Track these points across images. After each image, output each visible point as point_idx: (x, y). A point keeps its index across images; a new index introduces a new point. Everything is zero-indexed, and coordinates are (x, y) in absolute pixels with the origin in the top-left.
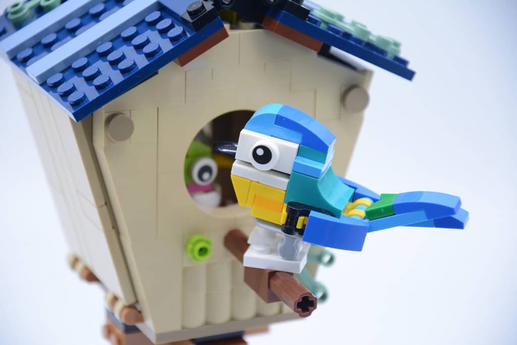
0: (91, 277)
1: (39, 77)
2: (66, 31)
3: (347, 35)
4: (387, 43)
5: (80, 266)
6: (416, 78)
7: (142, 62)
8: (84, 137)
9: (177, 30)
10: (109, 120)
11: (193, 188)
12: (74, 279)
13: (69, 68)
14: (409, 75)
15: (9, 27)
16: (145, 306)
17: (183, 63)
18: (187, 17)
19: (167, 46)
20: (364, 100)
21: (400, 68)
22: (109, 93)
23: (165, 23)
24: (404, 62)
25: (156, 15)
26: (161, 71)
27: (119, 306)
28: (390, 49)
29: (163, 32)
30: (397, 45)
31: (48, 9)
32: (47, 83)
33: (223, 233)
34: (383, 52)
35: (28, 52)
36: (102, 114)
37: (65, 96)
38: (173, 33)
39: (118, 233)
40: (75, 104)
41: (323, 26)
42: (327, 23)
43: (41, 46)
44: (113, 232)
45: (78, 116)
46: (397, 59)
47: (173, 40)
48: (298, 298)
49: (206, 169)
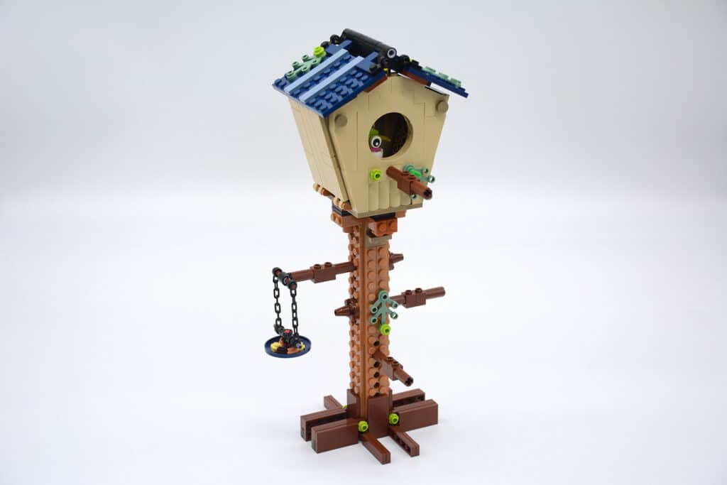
0: (327, 193)
1: (306, 101)
2: (314, 81)
3: (439, 78)
4: (456, 81)
5: (320, 189)
6: (469, 96)
7: (351, 91)
8: (324, 125)
9: (365, 77)
10: (336, 118)
11: (373, 150)
12: (318, 195)
13: (318, 96)
14: (466, 95)
15: (288, 82)
16: (353, 201)
17: (368, 91)
18: (370, 71)
19: (361, 84)
20: (446, 107)
21: (462, 92)
22: (337, 105)
23: (359, 75)
24: (464, 90)
25: (355, 72)
26: (358, 95)
27: (341, 203)
28: (457, 84)
29: (359, 79)
30: (460, 82)
31: (305, 72)
32: (309, 103)
33: (386, 169)
34: (454, 85)
35: (298, 91)
36: (334, 114)
37: (318, 108)
38: (363, 78)
39: (340, 169)
40: (323, 111)
41: (427, 74)
42: (429, 73)
43: (304, 88)
44: (338, 169)
45: (325, 115)
46: (460, 88)
47: (364, 81)
48: (424, 191)
49: (377, 141)
